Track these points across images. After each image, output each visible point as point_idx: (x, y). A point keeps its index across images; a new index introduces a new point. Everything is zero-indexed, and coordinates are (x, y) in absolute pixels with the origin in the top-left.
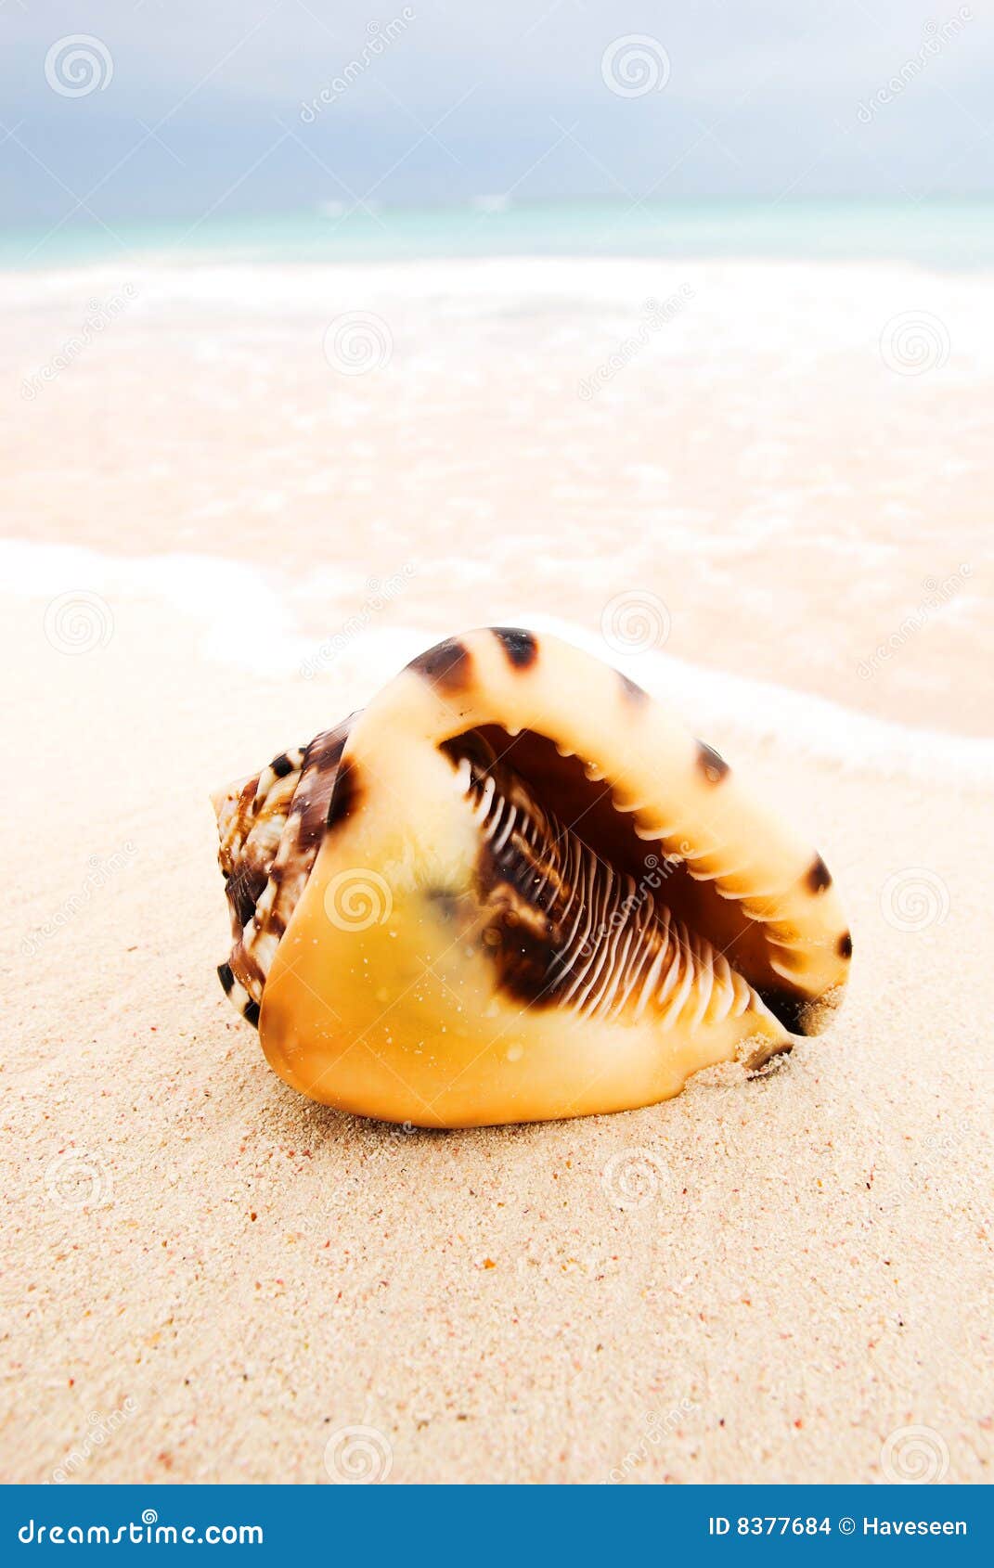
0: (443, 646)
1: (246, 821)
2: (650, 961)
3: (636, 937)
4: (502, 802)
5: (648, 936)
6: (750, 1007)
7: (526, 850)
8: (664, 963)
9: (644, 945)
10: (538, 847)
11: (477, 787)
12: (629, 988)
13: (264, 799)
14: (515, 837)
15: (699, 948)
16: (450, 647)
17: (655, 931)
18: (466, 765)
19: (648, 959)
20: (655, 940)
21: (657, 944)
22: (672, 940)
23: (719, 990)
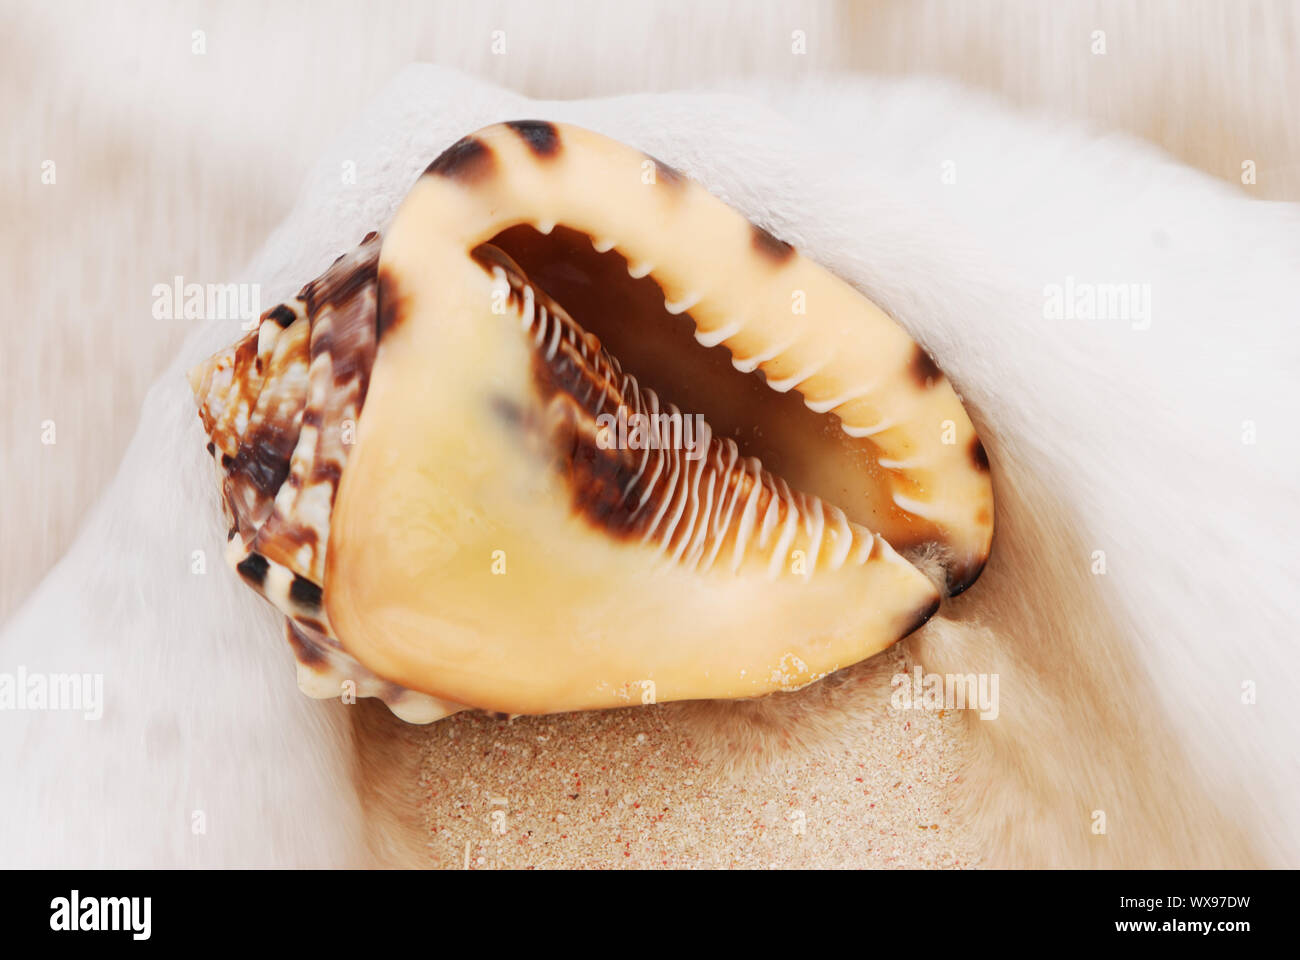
0: (459, 146)
1: (251, 385)
2: (741, 505)
3: (720, 480)
4: (544, 312)
5: (735, 478)
6: (875, 554)
7: (578, 360)
8: (758, 505)
9: (731, 489)
10: (590, 359)
11: (516, 295)
12: (720, 535)
13: (270, 356)
14: (565, 346)
15: (803, 498)
16: (467, 145)
17: (742, 473)
18: (499, 271)
19: (738, 501)
20: (744, 481)
21: (747, 486)
22: (765, 485)
23: (834, 533)
